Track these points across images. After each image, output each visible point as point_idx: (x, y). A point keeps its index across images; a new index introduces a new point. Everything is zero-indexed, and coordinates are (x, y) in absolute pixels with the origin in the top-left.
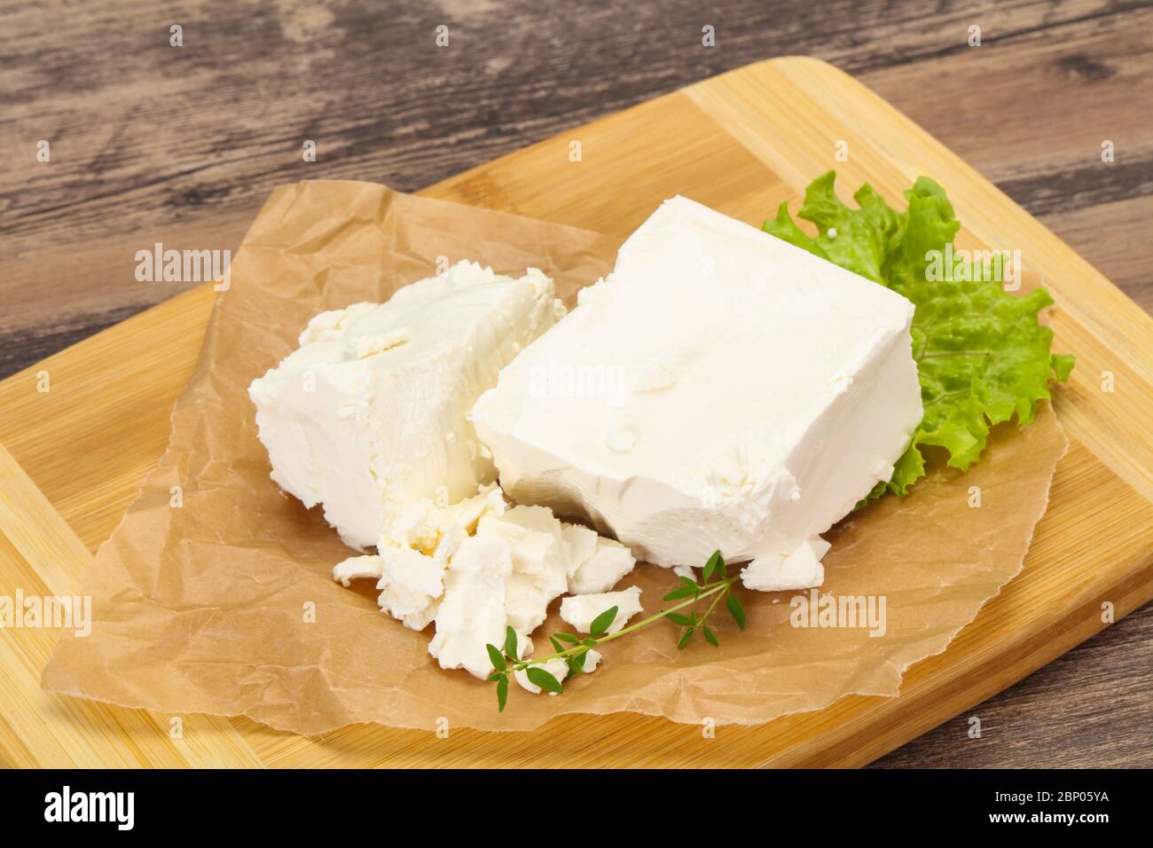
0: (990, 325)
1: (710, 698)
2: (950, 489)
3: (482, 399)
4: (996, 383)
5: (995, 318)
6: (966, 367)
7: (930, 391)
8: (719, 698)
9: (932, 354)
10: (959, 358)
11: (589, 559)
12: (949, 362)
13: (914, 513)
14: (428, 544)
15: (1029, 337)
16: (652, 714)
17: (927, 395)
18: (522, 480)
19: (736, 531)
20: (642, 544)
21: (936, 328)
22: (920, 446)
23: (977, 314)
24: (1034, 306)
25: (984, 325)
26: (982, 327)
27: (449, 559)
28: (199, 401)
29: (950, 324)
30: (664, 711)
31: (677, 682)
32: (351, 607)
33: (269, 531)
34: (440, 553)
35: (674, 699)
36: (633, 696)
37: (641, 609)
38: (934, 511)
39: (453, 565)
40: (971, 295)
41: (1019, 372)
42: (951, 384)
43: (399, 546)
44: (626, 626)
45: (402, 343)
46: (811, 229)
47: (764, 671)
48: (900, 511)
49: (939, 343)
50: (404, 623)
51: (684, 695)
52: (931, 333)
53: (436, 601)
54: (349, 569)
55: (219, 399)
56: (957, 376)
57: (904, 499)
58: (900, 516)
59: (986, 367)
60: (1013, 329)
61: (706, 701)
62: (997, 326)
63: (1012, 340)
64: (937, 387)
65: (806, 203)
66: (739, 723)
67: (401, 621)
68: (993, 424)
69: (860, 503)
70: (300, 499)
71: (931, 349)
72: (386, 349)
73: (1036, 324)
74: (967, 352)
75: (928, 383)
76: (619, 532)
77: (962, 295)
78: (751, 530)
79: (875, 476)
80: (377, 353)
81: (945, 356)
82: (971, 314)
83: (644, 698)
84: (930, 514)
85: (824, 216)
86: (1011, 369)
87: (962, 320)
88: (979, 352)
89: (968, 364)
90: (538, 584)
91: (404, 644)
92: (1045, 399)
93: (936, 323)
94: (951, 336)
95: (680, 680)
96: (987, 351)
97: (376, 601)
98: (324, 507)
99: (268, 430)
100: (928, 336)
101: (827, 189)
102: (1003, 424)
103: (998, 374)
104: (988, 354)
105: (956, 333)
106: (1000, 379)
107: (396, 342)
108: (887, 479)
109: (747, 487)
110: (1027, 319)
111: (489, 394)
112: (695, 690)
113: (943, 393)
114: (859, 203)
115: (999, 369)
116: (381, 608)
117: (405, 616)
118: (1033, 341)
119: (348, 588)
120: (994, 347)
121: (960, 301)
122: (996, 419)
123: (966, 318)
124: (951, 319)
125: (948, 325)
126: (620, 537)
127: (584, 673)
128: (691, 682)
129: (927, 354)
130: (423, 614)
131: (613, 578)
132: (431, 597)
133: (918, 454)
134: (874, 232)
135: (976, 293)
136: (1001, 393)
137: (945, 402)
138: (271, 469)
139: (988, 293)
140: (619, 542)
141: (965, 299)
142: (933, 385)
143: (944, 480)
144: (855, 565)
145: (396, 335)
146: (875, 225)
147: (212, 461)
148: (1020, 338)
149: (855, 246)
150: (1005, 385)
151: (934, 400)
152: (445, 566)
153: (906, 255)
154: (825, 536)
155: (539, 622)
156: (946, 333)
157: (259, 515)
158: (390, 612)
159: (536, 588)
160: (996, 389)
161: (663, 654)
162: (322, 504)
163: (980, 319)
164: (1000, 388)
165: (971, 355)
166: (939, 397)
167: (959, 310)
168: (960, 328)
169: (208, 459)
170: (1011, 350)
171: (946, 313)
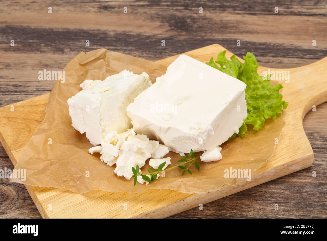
0: (266, 93)
1: (189, 186)
2: (254, 135)
3: (130, 105)
4: (267, 108)
5: (267, 91)
6: (259, 104)
7: (250, 110)
8: (192, 186)
9: (250, 100)
10: (257, 101)
11: (157, 149)
12: (254, 102)
13: (244, 141)
14: (115, 143)
15: (276, 97)
16: (174, 190)
17: (249, 111)
18: (139, 128)
19: (197, 143)
21: (252, 93)
22: (246, 124)
23: (262, 90)
24: (277, 88)
25: (265, 93)
26: (264, 94)
27: (120, 147)
28: (53, 106)
29: (255, 92)
30: (177, 189)
31: (181, 182)
32: (93, 160)
33: (71, 141)
34: (118, 145)
35: (180, 186)
36: (169, 185)
37: (171, 163)
38: (250, 141)
40: (261, 85)
41: (273, 106)
42: (255, 108)
43: (107, 143)
45: (109, 90)
46: (219, 66)
47: (204, 180)
48: (240, 141)
49: (252, 97)
51: (182, 185)
52: (250, 95)
53: (116, 158)
54: (92, 150)
55: (58, 105)
56: (256, 106)
57: (242, 138)
58: (240, 142)
59: (264, 104)
60: (272, 94)
61: (188, 187)
62: (268, 93)
63: (272, 97)
64: (251, 109)
65: (217, 59)
67: (106, 163)
68: (266, 119)
69: (230, 138)
70: (79, 131)
71: (250, 99)
72: (104, 92)
73: (278, 93)
74: (260, 100)
75: (249, 108)
76: (165, 143)
77: (259, 85)
78: (201, 142)
79: (234, 131)
80: (102, 93)
81: (254, 101)
82: (261, 90)
83: (172, 185)
85: (222, 62)
86: (271, 105)
87: (258, 91)
88: (263, 100)
89: (260, 103)
90: (143, 155)
91: (107, 170)
92: (281, 113)
93: (251, 92)
94: (255, 96)
95: (181, 181)
96: (265, 100)
97: (100, 158)
98: (86, 134)
99: (72, 113)
101: (223, 56)
102: (269, 119)
103: (268, 106)
104: (265, 101)
105: (257, 95)
106: (268, 107)
107: (107, 90)
108: (237, 133)
110: (276, 92)
111: (132, 104)
112: (185, 184)
113: (253, 111)
114: (232, 60)
115: (268, 105)
116: (101, 160)
118: (277, 98)
119: (92, 155)
120: (266, 99)
121: (258, 86)
122: (267, 118)
123: (260, 91)
124: (255, 91)
125: (255, 93)
126: (165, 144)
127: (157, 179)
128: (184, 182)
129: (249, 100)
130: (112, 161)
131: (163, 155)
132: (115, 157)
133: (246, 126)
134: (236, 67)
135: (262, 84)
136: (268, 111)
137: (253, 113)
138: (72, 123)
139: (266, 84)
140: (165, 146)
141: (260, 86)
142: (250, 109)
143: (252, 133)
144: (228, 154)
145: (107, 88)
146: (236, 65)
147: (56, 122)
148: (274, 97)
149: (231, 71)
150: (269, 109)
151: (250, 113)
152: (119, 149)
153: (244, 74)
154: (220, 146)
155: (143, 165)
156: (254, 95)
157: (68, 136)
158: (103, 161)
159: (143, 156)
160: (267, 110)
161: (176, 175)
162: (85, 133)
163: (263, 91)
164: (268, 110)
165: (260, 101)
166: (251, 112)
167: (258, 89)
168: (258, 94)
170: (271, 100)
171: (254, 89)
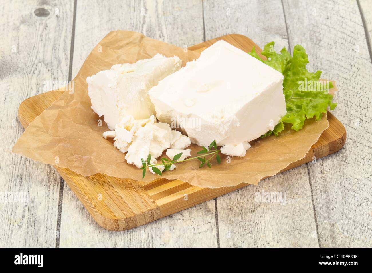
1: (203, 180)
2: (291, 135)
7: (292, 108)
8: (205, 180)
9: (294, 98)
11: (178, 140)
12: (299, 100)
13: (279, 141)
16: (185, 182)
18: (162, 115)
19: (220, 134)
20: (195, 138)
22: (283, 122)
26: (310, 91)
30: (188, 181)
31: (194, 174)
34: (132, 130)
35: (192, 178)
37: (190, 155)
38: (285, 140)
39: (136, 134)
41: (319, 105)
42: (298, 107)
43: (121, 127)
44: (185, 159)
45: (133, 71)
48: (275, 140)
50: (120, 150)
51: (195, 178)
53: (129, 145)
54: (106, 134)
55: (80, 84)
56: (300, 104)
57: (277, 137)
61: (201, 180)
64: (294, 107)
65: (264, 50)
66: (210, 188)
69: (262, 135)
70: (98, 114)
71: (294, 96)
72: (128, 72)
76: (189, 134)
78: (223, 133)
79: (268, 128)
80: (125, 73)
81: (298, 98)
83: (183, 177)
84: (283, 141)
85: (269, 54)
88: (308, 98)
89: (304, 101)
91: (118, 155)
92: (325, 113)
96: (310, 98)
97: (113, 144)
98: (104, 117)
99: (91, 92)
100: (294, 92)
102: (311, 119)
103: (313, 105)
107: (131, 71)
108: (272, 129)
109: (223, 120)
111: (155, 87)
112: (199, 177)
113: (296, 109)
114: (281, 53)
117: (120, 148)
119: (106, 139)
120: (313, 97)
122: (308, 117)
127: (169, 170)
128: (198, 175)
130: (125, 149)
132: (128, 143)
133: (283, 124)
134: (283, 61)
137: (296, 112)
140: (188, 136)
144: (257, 152)
145: (131, 69)
146: (284, 59)
147: (74, 100)
149: (276, 64)
151: (293, 111)
152: (133, 135)
153: (292, 69)
154: (249, 143)
155: (159, 155)
157: (85, 117)
158: (116, 147)
159: (160, 145)
161: (194, 168)
165: (305, 99)
168: (303, 91)
169: (73, 99)
